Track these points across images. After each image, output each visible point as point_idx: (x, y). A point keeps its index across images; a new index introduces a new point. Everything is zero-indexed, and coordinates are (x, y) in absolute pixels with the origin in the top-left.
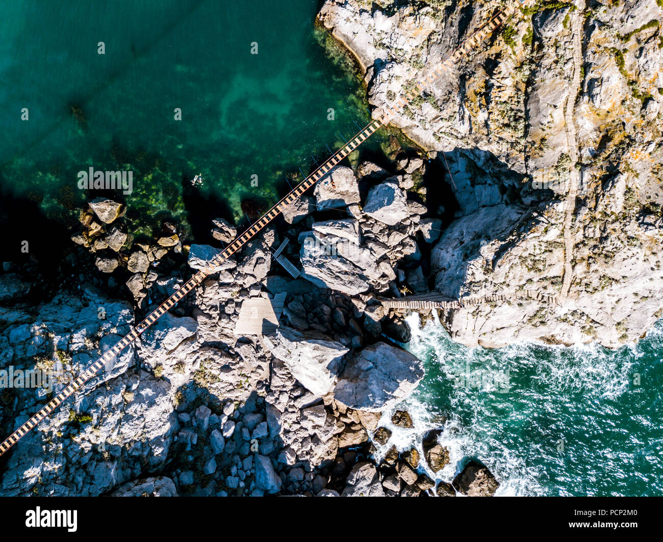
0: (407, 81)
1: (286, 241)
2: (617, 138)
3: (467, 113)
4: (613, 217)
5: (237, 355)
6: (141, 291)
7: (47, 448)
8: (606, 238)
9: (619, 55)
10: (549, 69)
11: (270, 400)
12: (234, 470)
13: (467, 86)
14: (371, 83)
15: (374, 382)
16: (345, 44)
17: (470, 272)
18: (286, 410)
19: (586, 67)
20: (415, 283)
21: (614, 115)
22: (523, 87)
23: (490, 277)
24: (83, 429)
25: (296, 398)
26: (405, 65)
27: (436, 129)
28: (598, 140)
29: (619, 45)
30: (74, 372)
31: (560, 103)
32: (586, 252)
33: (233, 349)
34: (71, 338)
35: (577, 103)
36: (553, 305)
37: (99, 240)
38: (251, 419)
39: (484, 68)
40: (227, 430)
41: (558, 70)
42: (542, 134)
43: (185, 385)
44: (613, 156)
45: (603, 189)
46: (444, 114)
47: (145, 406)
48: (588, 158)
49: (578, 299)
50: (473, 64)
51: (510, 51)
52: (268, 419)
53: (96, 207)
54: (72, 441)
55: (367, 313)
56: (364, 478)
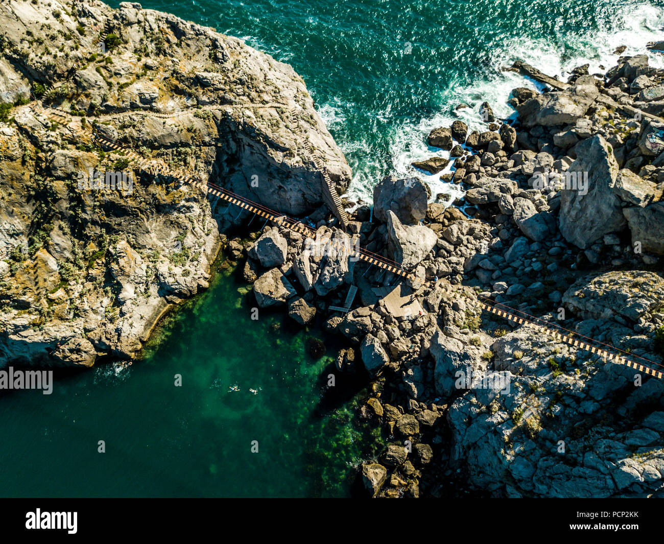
0: (170, 263)
1: (331, 308)
2: (175, 82)
3: (183, 203)
4: (225, 78)
5: (440, 307)
6: (431, 409)
7: (594, 371)
8: (240, 80)
9: (121, 87)
10: (140, 131)
11: (460, 268)
12: (528, 269)
13: (164, 202)
14: (180, 295)
15: (402, 193)
16: (152, 328)
17: (297, 165)
18: (461, 256)
19: (133, 107)
20: (322, 213)
21: (161, 85)
22: (155, 152)
23: (295, 152)
24: (562, 359)
25: (449, 252)
26: (158, 265)
27: (203, 234)
28: (179, 97)
29: (115, 88)
30: (525, 400)
31: (162, 121)
32: (254, 94)
33: (438, 313)
34: (499, 423)
35: (158, 111)
36: (297, 112)
37: (406, 471)
38: (483, 276)
39: (147, 187)
40: (502, 286)
41: (139, 125)
42: (184, 131)
43: (487, 333)
44: (187, 83)
45: (210, 86)
46: (189, 225)
47: (519, 343)
48: (193, 101)
49: (286, 97)
50: (147, 197)
51: (132, 163)
52: (475, 264)
53: (375, 480)
54: (577, 360)
55: (359, 231)
56: (478, 192)
